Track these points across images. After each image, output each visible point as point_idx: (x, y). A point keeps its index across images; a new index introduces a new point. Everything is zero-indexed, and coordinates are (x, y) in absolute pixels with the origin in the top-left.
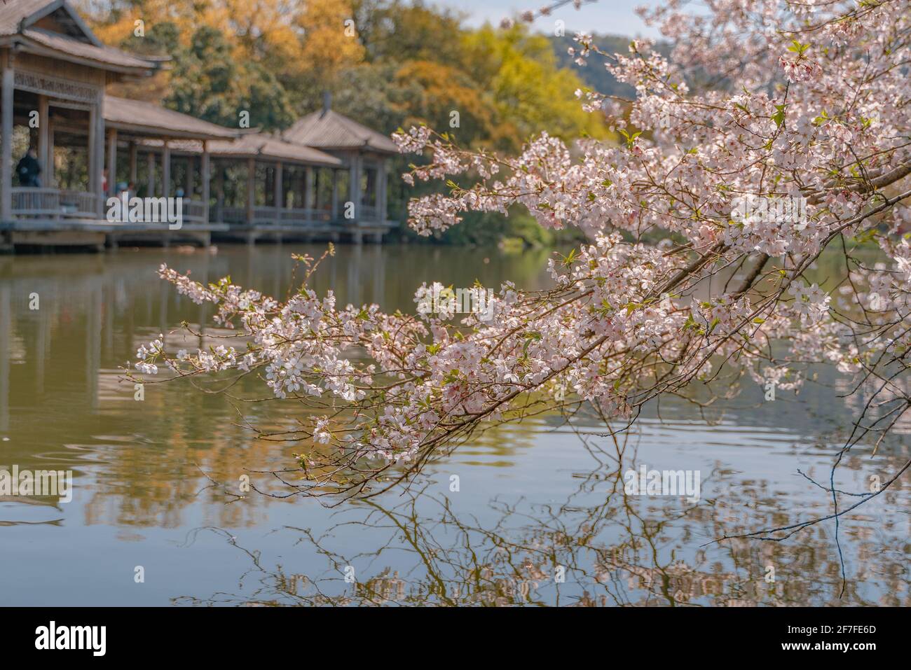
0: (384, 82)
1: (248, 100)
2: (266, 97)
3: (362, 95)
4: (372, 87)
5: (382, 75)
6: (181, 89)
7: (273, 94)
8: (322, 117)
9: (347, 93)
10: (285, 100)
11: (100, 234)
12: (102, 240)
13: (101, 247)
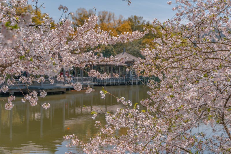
0: (139, 44)
1: (105, 51)
2: (109, 50)
3: (133, 48)
4: (136, 46)
5: (138, 43)
6: (89, 49)
7: (111, 49)
8: (123, 54)
9: (130, 47)
10: (114, 50)
11: (64, 89)
12: (65, 90)
13: (65, 92)
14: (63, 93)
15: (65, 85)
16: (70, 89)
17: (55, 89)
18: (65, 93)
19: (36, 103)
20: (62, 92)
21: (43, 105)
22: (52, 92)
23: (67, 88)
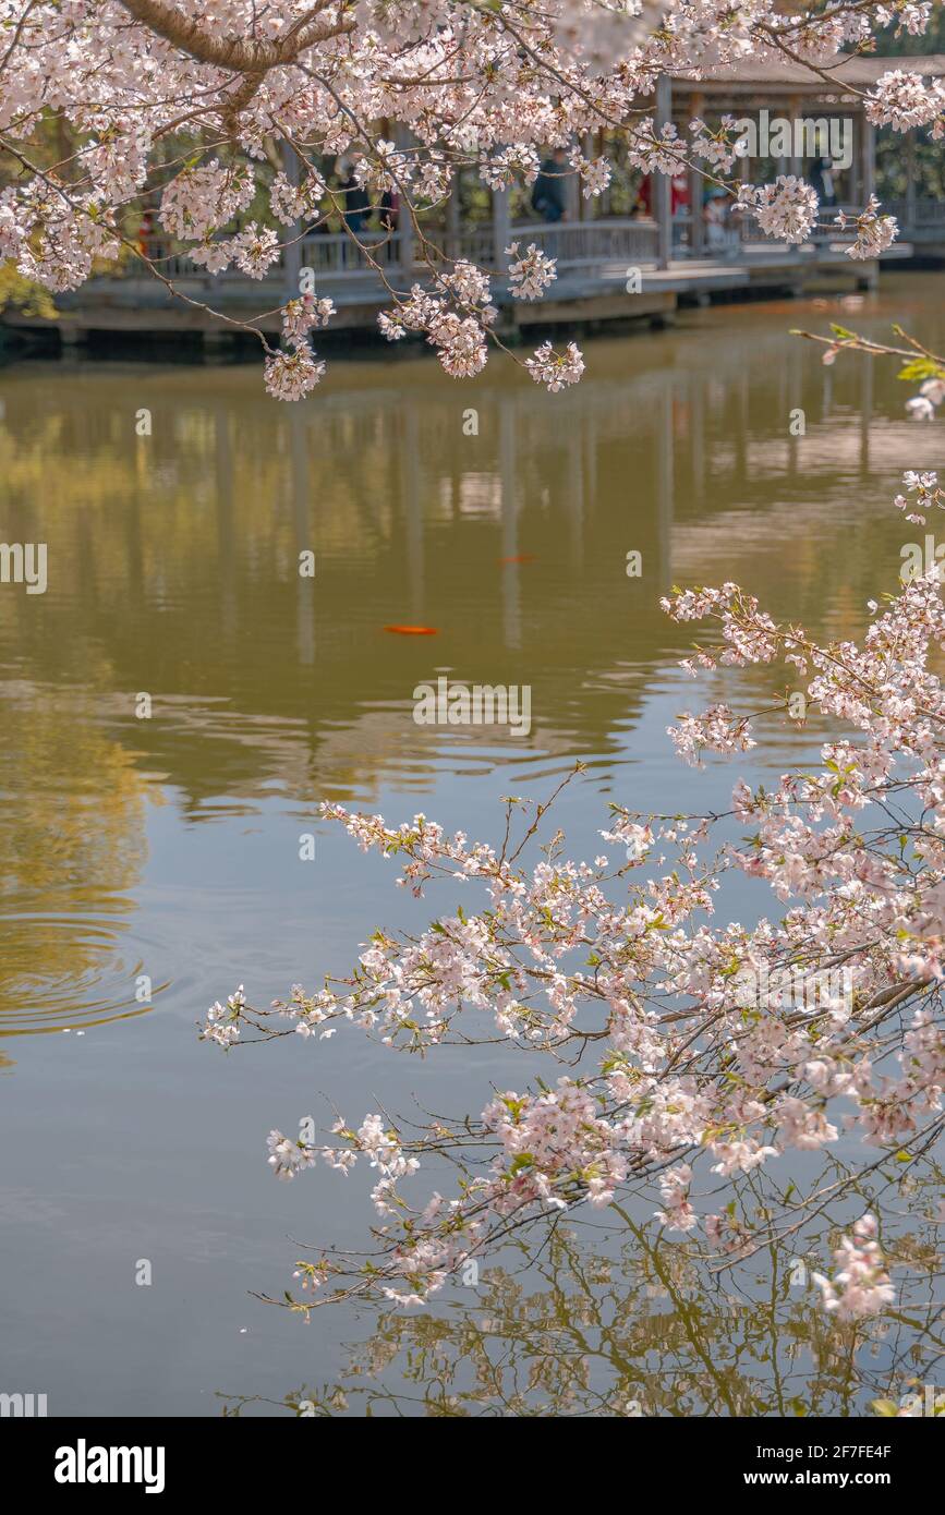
11: (666, 294)
12: (672, 303)
13: (670, 317)
14: (657, 324)
15: (672, 264)
16: (705, 300)
17: (600, 297)
18: (671, 326)
19: (483, 358)
20: (645, 323)
21: (537, 359)
22: (575, 323)
23: (683, 287)
